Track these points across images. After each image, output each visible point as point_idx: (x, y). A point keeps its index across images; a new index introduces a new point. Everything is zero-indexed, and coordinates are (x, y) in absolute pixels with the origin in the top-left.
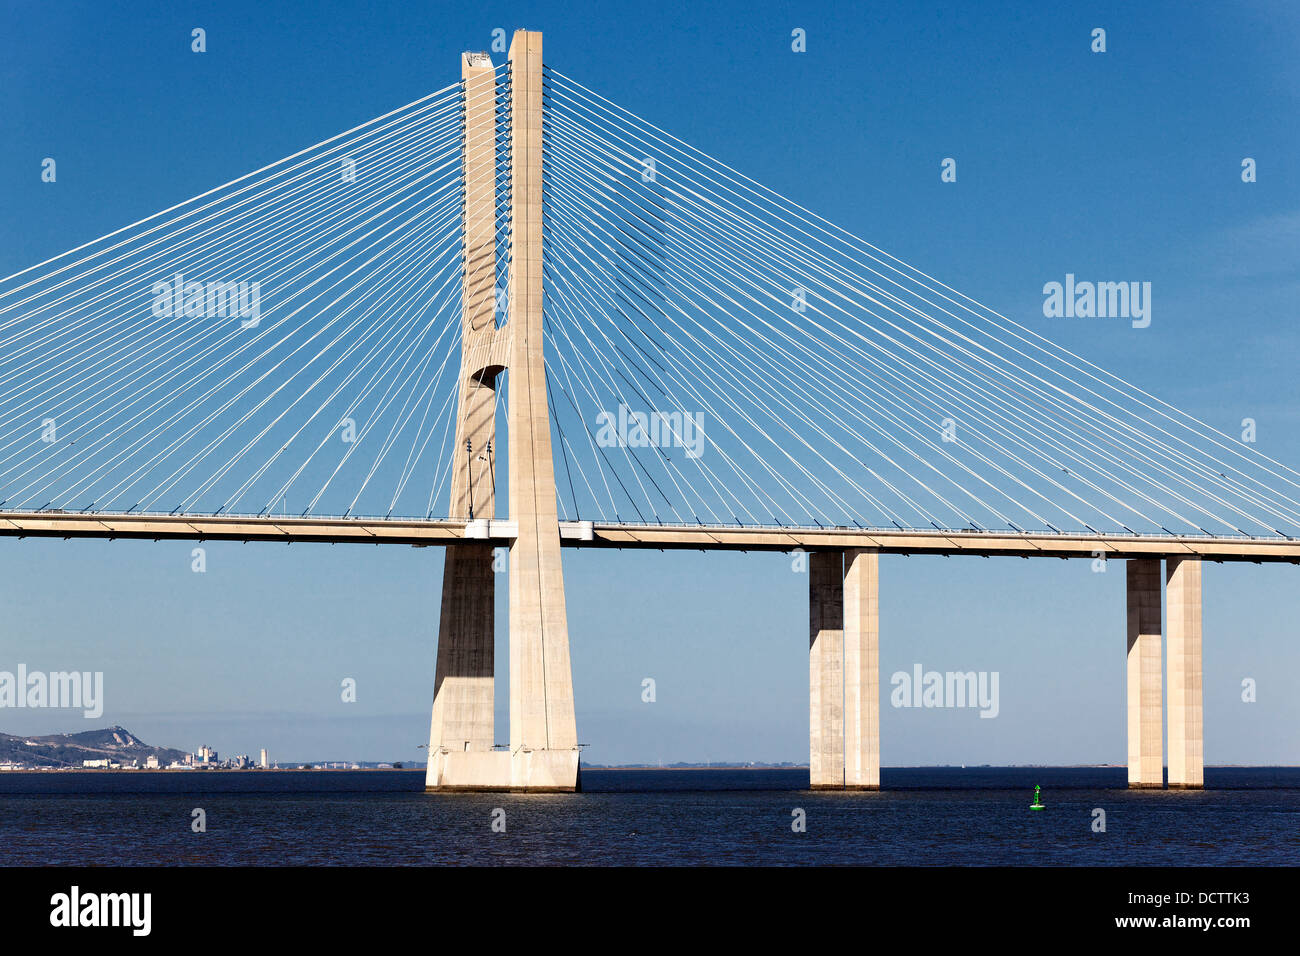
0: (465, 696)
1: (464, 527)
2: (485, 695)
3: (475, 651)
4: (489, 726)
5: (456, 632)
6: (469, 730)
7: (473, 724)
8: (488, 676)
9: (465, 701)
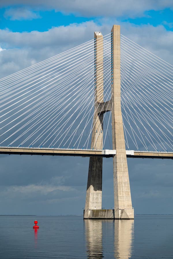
0: (95, 195)
1: (101, 151)
2: (100, 195)
3: (98, 184)
4: (101, 203)
5: (93, 179)
6: (96, 204)
7: (97, 202)
8: (100, 190)
9: (95, 197)
